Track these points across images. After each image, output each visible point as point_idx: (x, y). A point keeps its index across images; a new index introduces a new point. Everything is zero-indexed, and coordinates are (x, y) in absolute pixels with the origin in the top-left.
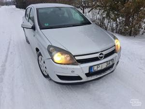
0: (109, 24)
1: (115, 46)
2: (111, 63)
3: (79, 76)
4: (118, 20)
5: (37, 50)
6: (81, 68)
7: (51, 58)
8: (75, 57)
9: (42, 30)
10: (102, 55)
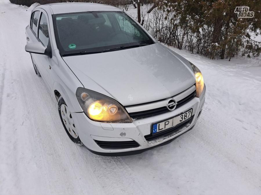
0: (185, 37)
1: (195, 84)
2: (189, 115)
3: (134, 141)
4: (200, 30)
5: (57, 93)
6: (137, 127)
7: (83, 111)
8: (127, 109)
9: (64, 58)
10: (173, 103)
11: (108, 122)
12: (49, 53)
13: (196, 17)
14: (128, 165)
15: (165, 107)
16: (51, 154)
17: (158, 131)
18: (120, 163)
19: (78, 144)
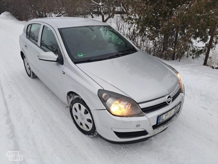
1: (179, 83)
2: (179, 107)
3: (145, 131)
6: (148, 119)
7: (106, 109)
8: (140, 105)
9: (78, 65)
10: (170, 98)
11: (126, 116)
12: (60, 61)
13: (153, 29)
14: (135, 150)
15: (165, 102)
16: (69, 147)
17: (161, 121)
18: (129, 149)
19: (90, 136)
